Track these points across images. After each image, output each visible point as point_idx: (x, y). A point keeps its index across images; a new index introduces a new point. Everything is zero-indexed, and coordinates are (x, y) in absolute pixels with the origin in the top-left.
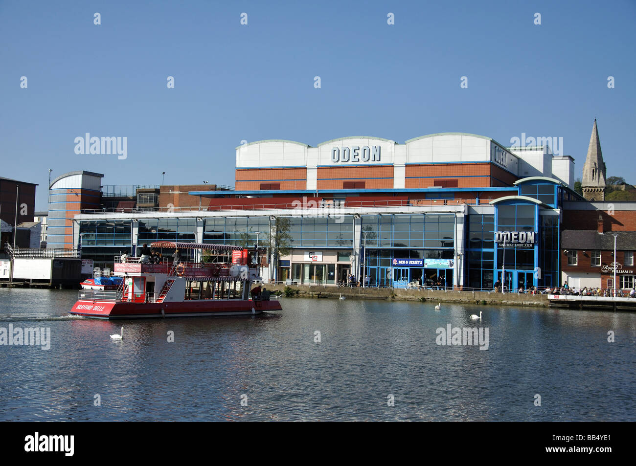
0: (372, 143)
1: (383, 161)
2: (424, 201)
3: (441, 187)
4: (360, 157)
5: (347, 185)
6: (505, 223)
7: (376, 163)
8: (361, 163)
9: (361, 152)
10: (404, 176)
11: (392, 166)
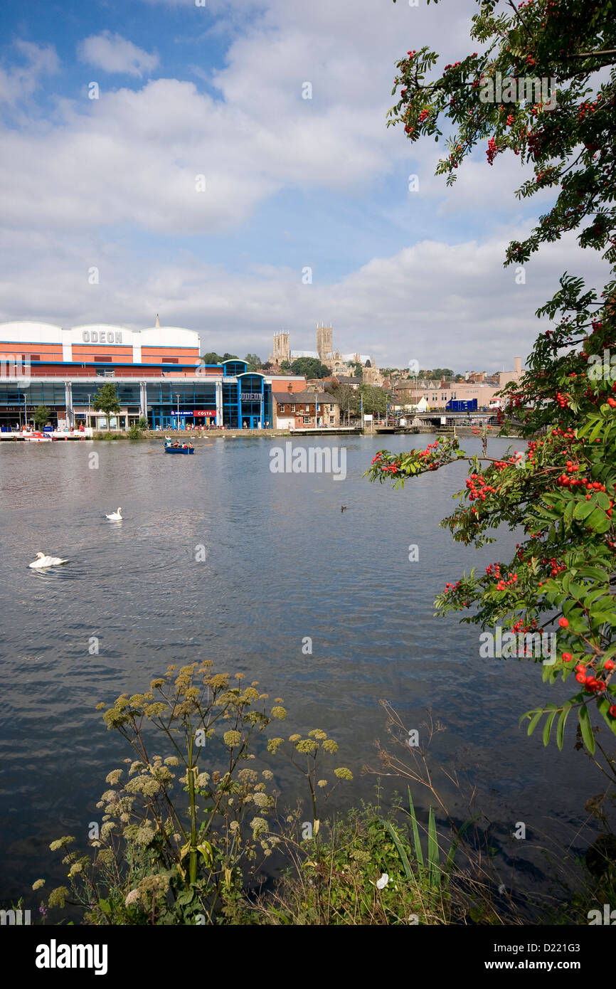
0: (114, 329)
1: (124, 343)
2: (171, 373)
3: (171, 363)
4: (106, 339)
5: (96, 359)
6: (246, 388)
7: (119, 344)
8: (107, 343)
9: (106, 336)
10: (141, 354)
11: (132, 347)
